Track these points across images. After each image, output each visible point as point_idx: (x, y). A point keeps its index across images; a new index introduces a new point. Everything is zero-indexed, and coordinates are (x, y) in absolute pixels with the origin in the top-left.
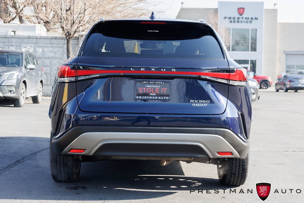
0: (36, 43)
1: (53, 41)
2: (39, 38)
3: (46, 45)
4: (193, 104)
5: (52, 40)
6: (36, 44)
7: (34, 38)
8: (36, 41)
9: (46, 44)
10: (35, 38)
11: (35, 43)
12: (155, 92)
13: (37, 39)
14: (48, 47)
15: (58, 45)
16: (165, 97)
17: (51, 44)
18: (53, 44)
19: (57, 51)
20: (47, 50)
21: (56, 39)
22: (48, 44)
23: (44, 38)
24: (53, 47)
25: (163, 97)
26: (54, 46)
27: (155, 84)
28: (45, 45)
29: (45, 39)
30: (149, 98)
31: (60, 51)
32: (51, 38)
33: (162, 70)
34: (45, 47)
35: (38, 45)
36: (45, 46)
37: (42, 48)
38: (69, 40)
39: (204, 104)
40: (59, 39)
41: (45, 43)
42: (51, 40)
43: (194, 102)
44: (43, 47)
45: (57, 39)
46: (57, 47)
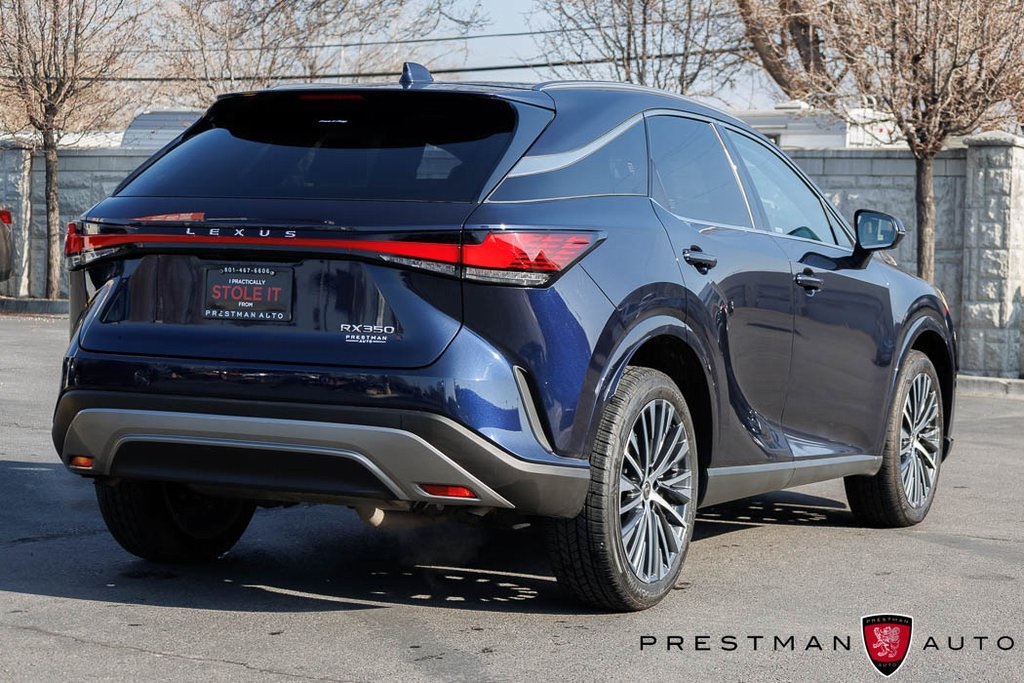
0: (824, 175)
1: (881, 167)
2: (832, 158)
3: (857, 181)
4: (348, 337)
5: (876, 162)
6: (824, 179)
7: (817, 158)
8: (824, 167)
9: (856, 176)
10: (819, 155)
11: (819, 175)
12: (250, 299)
13: (827, 161)
14: (862, 187)
15: (899, 181)
16: (274, 314)
17: (873, 176)
18: (879, 176)
19: (893, 200)
20: (857, 199)
21: (888, 158)
22: (862, 175)
23: (848, 156)
24: (878, 187)
25: (270, 314)
26: (883, 182)
27: (251, 275)
28: (852, 180)
29: (851, 158)
30: (235, 314)
31: (902, 203)
32: (871, 155)
33: (261, 234)
34: (851, 187)
35: (827, 182)
36: (853, 182)
37: (841, 191)
38: (925, 161)
39: (379, 338)
40: (900, 158)
41: (851, 175)
42: (872, 163)
43: (352, 328)
44: (845, 188)
45: (894, 158)
46: (894, 188)
